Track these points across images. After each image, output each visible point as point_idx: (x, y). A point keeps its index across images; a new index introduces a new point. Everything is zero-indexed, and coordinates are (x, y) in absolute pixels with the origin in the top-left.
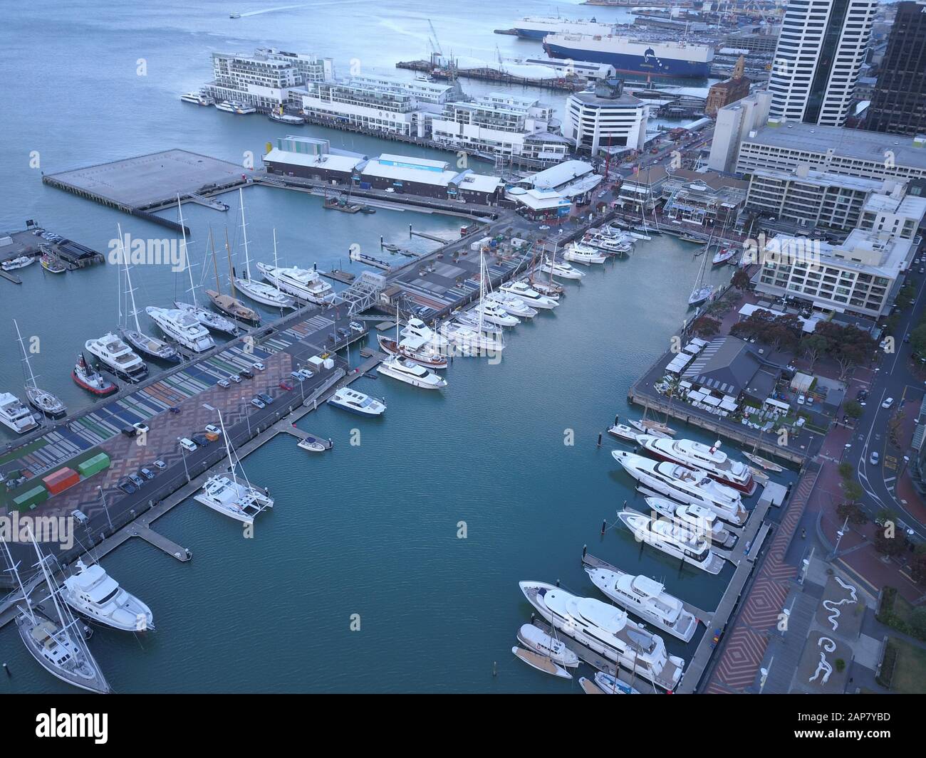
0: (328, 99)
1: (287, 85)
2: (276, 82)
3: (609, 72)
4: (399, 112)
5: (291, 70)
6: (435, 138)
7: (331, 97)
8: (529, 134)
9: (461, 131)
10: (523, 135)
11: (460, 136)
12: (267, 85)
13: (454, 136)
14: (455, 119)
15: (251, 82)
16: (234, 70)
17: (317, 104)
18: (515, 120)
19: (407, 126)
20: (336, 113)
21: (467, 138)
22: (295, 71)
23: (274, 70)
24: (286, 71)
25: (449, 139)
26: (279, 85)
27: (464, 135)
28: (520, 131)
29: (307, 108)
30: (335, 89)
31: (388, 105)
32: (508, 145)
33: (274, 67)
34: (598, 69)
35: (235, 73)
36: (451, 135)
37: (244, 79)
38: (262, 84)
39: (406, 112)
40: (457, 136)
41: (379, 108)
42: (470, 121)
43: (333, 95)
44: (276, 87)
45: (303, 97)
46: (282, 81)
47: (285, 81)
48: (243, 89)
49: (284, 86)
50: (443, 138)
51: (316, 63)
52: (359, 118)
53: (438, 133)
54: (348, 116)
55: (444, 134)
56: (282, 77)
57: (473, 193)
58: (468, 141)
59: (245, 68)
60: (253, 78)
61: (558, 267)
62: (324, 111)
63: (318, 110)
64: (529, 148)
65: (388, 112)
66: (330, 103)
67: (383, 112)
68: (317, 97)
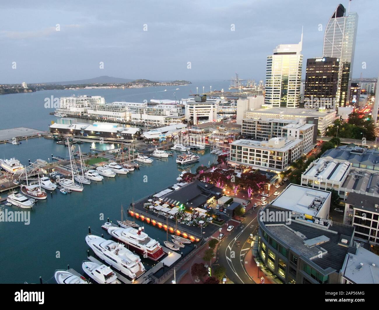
0: (96, 109)
1: (84, 106)
2: (80, 105)
4: (120, 112)
5: (86, 101)
6: (133, 121)
7: (97, 109)
8: (167, 116)
9: (141, 117)
10: (164, 117)
11: (141, 119)
12: (76, 107)
14: (139, 113)
15: (71, 107)
17: (92, 112)
18: (161, 111)
19: (123, 117)
20: (99, 115)
21: (143, 119)
22: (88, 102)
23: (79, 101)
24: (84, 101)
25: (137, 121)
26: (81, 107)
27: (142, 118)
28: (163, 115)
29: (89, 114)
30: (99, 106)
31: (116, 110)
32: (159, 121)
33: (80, 100)
35: (66, 104)
36: (138, 119)
37: (69, 105)
38: (74, 107)
39: (123, 112)
41: (113, 111)
42: (144, 113)
43: (98, 108)
44: (79, 107)
45: (88, 110)
46: (82, 105)
47: (83, 105)
49: (82, 107)
51: (98, 99)
52: (106, 116)
53: (133, 119)
54: (102, 115)
55: (136, 119)
56: (82, 104)
57: (127, 135)
58: (144, 121)
61: (142, 158)
62: (95, 114)
63: (93, 114)
64: (167, 122)
65: (116, 112)
66: (96, 111)
67: (115, 113)
68: (92, 109)
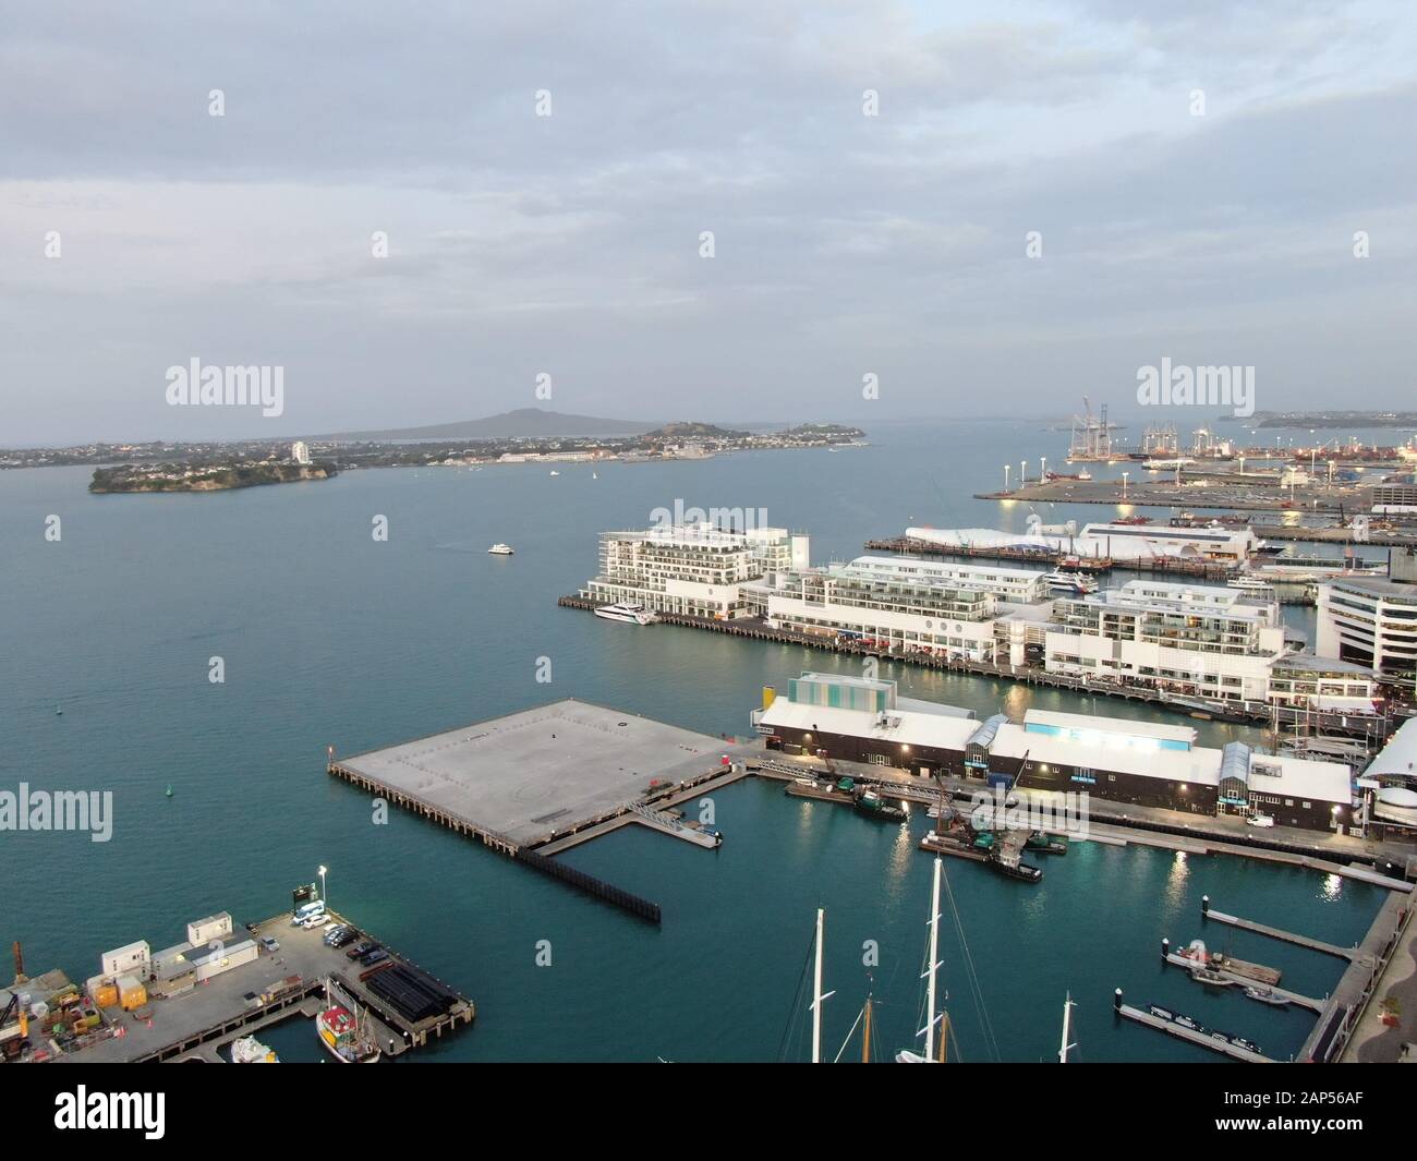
0: (821, 600)
1: (735, 579)
2: (719, 574)
3: (1249, 543)
4: (968, 620)
5: (741, 556)
6: (1052, 666)
7: (826, 596)
8: (1274, 657)
10: (1269, 661)
11: (1113, 664)
12: (701, 580)
13: (1099, 663)
14: (1101, 630)
15: (672, 577)
16: (642, 558)
17: (795, 609)
18: (1243, 630)
19: (988, 646)
20: (835, 624)
21: (1129, 666)
22: (748, 556)
23: (715, 556)
24: (734, 555)
25: (1087, 669)
26: (723, 578)
27: (1125, 660)
28: (1254, 653)
29: (776, 616)
30: (834, 582)
31: (944, 606)
32: (1235, 681)
33: (715, 550)
34: (1227, 539)
35: (644, 563)
36: (1092, 663)
37: (660, 571)
38: (691, 579)
39: (982, 619)
40: (1106, 663)
41: (925, 613)
42: (1137, 634)
43: (830, 593)
44: (717, 582)
45: (770, 598)
46: (728, 573)
47: (732, 573)
48: (656, 588)
49: (730, 581)
50: (1071, 667)
52: (885, 631)
53: (1058, 658)
54: (860, 628)
55: (1074, 660)
56: (727, 566)
58: (1134, 673)
59: (662, 554)
60: (675, 569)
62: (811, 621)
63: (799, 619)
64: (1283, 687)
65: (946, 621)
66: (824, 606)
67: (936, 621)
68: (800, 597)
